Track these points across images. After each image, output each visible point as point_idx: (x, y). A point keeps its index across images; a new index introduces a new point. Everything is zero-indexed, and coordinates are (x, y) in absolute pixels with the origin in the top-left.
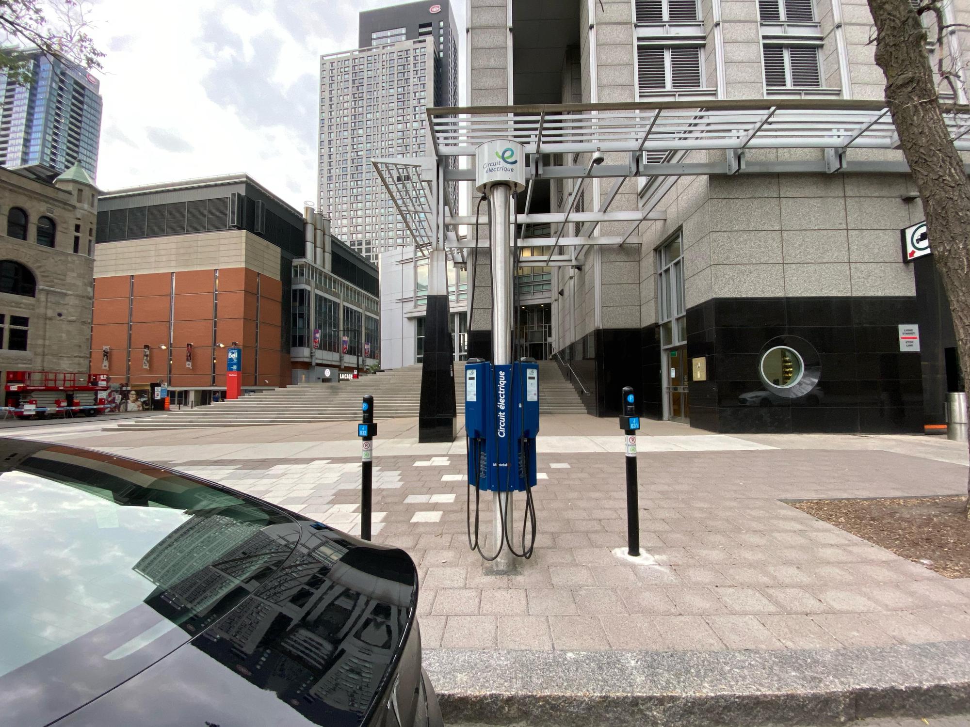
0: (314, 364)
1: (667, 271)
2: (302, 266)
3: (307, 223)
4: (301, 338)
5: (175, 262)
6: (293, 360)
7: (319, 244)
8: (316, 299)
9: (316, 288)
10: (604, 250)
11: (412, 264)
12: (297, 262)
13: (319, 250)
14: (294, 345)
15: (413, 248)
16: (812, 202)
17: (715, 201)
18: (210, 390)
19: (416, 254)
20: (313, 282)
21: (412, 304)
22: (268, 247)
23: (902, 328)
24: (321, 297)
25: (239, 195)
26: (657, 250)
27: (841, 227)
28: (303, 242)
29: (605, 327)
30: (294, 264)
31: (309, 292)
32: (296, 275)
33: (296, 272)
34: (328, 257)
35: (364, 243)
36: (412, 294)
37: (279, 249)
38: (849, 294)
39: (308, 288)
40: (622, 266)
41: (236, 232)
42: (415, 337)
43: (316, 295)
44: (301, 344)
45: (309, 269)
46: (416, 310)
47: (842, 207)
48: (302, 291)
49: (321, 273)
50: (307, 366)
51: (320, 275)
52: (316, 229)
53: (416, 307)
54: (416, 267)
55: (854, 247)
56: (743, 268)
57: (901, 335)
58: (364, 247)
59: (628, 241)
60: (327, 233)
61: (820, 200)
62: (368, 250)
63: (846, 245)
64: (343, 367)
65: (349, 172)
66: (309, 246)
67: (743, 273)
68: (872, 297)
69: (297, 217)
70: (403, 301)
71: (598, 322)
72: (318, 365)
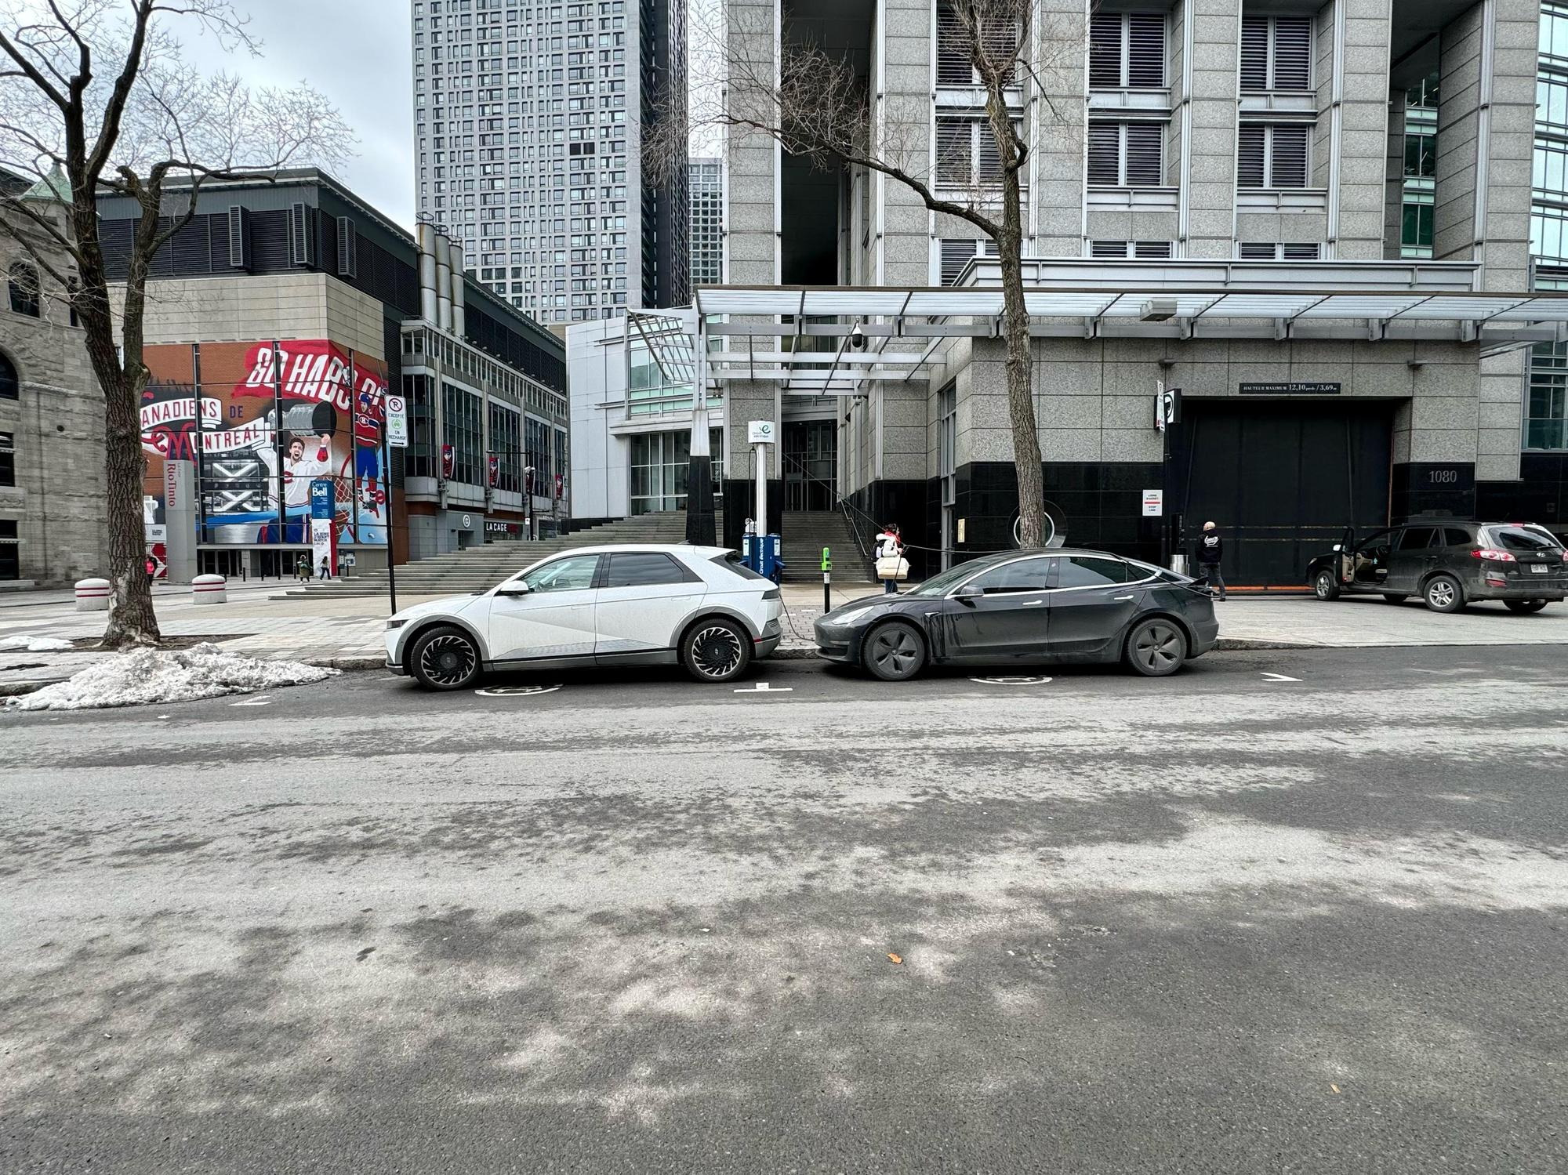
0: (444, 506)
1: (948, 419)
2: (419, 334)
3: (422, 253)
4: (422, 461)
5: (197, 325)
6: (409, 499)
7: (444, 291)
8: (444, 391)
9: (444, 372)
10: (887, 385)
11: (623, 347)
12: (409, 325)
13: (444, 303)
14: (410, 473)
15: (623, 320)
16: (1071, 367)
17: (976, 364)
18: (278, 551)
19: (629, 329)
20: (438, 361)
21: (623, 412)
22: (361, 302)
23: (1147, 494)
24: (451, 388)
25: (308, 208)
26: (940, 392)
27: (1095, 393)
28: (419, 287)
29: (886, 478)
30: (403, 330)
31: (432, 379)
32: (408, 349)
33: (408, 344)
34: (459, 312)
35: (509, 273)
36: (622, 397)
37: (380, 305)
38: (1098, 460)
39: (431, 373)
40: (908, 405)
41: (307, 277)
42: (628, 466)
43: (444, 384)
44: (423, 472)
45: (430, 339)
46: (628, 423)
47: (1099, 372)
48: (421, 378)
49: (450, 344)
50: (432, 509)
51: (449, 347)
52: (437, 264)
53: (629, 418)
54: (629, 352)
55: (1107, 413)
56: (1000, 432)
57: (1144, 500)
58: (509, 280)
59: (913, 377)
60: (456, 270)
61: (1077, 364)
62: (517, 288)
63: (1099, 411)
64: (491, 511)
65: (476, 132)
66: (428, 296)
67: (1000, 437)
68: (1120, 463)
69: (404, 243)
70: (607, 406)
71: (878, 471)
72: (451, 507)
